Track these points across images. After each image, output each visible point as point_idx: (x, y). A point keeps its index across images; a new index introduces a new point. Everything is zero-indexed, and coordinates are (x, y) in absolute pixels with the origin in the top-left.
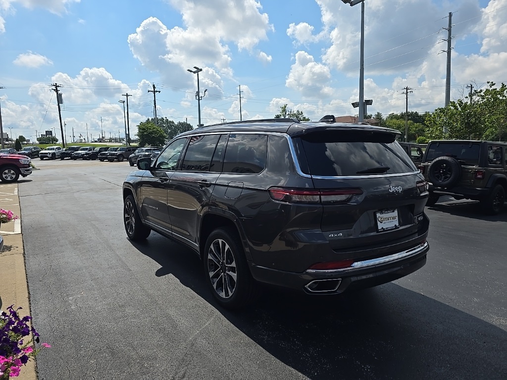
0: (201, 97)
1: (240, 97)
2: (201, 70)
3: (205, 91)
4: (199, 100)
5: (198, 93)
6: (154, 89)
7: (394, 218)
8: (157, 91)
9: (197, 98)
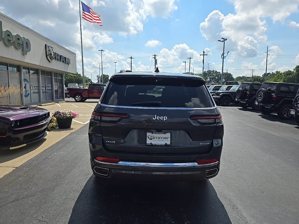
0: (225, 56)
1: (267, 55)
2: (226, 39)
3: (228, 53)
4: (223, 58)
5: (223, 54)
6: (204, 54)
7: (165, 138)
8: (205, 55)
9: (222, 57)
